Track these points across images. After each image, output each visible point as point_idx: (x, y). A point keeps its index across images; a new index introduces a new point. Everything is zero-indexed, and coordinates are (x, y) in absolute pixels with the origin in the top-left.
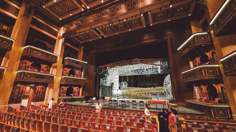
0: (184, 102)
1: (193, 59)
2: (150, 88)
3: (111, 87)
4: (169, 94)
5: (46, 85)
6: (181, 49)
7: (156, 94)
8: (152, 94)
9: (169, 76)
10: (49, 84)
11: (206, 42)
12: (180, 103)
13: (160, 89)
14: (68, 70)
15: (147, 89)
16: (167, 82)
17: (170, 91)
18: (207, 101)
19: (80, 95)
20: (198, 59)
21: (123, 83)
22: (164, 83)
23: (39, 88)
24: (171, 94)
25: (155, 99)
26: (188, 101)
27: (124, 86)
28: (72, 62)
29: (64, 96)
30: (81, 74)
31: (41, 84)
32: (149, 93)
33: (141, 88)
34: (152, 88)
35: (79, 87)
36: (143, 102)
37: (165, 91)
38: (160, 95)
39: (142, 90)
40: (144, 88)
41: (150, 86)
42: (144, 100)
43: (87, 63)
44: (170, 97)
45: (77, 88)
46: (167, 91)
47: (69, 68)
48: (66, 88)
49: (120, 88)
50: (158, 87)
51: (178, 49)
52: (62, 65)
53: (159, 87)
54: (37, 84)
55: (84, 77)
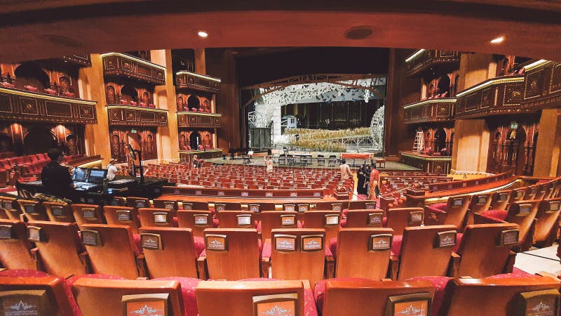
0: (398, 155)
1: (428, 82)
2: (343, 131)
3: (268, 130)
4: (378, 142)
5: (154, 130)
6: (412, 60)
7: (353, 142)
8: (347, 142)
9: (383, 108)
10: (159, 128)
11: (450, 58)
12: (391, 157)
13: (362, 133)
14: (186, 98)
15: (338, 131)
16: (377, 119)
17: (380, 137)
18: (430, 154)
19: (214, 146)
20: (435, 83)
21: (289, 120)
22: (373, 122)
23: (145, 135)
24: (381, 142)
25: (352, 152)
26: (403, 153)
27: (289, 125)
28: (193, 82)
29: (188, 149)
30: (210, 104)
31: (146, 128)
32: (340, 140)
33: (327, 131)
34: (348, 130)
35: (211, 131)
36: (335, 156)
37: (372, 136)
38: (361, 144)
39: (328, 135)
40: (332, 131)
41: (344, 127)
42: (336, 154)
43: (219, 81)
44: (378, 146)
45: (207, 133)
46: (375, 136)
47: (187, 95)
48: (188, 135)
49: (283, 129)
50: (359, 127)
51: (407, 61)
52: (173, 88)
53: (362, 129)
54: (140, 129)
55: (217, 112)
